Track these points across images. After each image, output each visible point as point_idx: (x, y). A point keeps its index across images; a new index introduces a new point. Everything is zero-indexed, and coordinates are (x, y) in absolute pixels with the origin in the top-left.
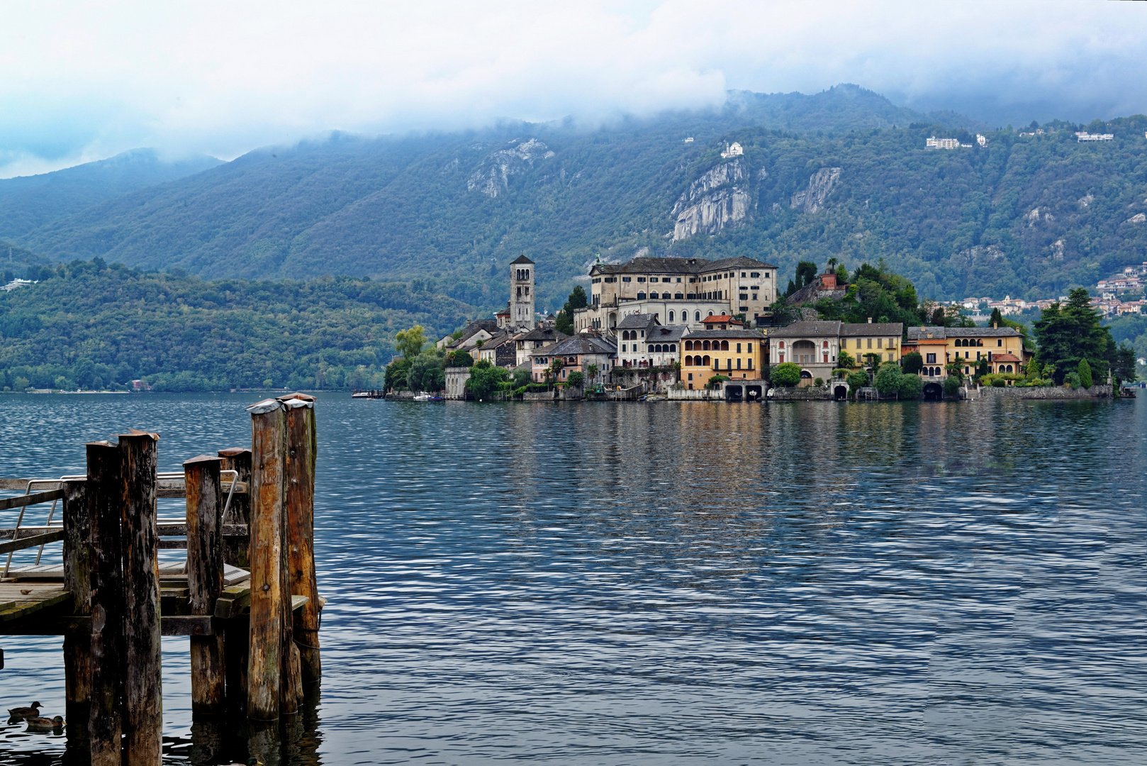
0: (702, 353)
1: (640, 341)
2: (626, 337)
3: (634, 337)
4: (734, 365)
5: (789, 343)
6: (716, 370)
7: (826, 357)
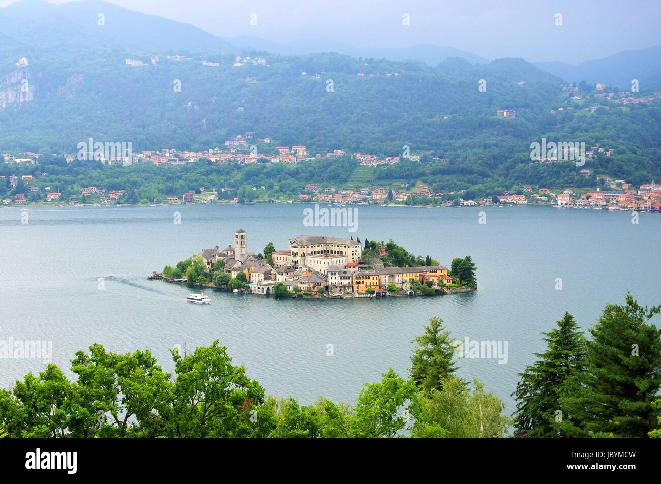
0: (361, 280)
1: (337, 276)
2: (332, 274)
3: (335, 274)
4: (372, 284)
5: (388, 276)
6: (366, 286)
7: (398, 280)
